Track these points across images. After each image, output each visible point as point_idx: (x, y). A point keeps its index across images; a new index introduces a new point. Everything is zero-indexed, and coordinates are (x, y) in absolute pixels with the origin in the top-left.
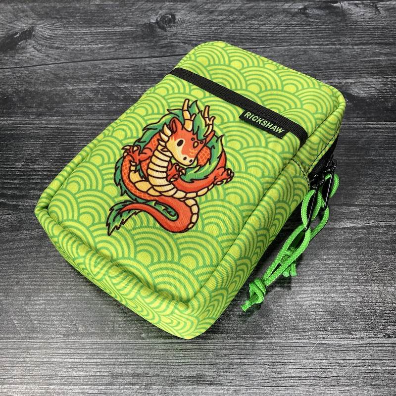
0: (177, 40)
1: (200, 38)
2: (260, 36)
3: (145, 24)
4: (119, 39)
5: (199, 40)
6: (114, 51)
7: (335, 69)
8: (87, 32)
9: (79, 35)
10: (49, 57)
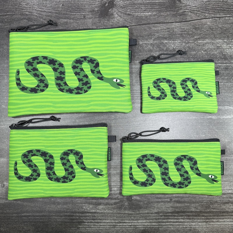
0: (187, 11)
1: (199, 9)
4: (158, 8)
6: (157, 18)
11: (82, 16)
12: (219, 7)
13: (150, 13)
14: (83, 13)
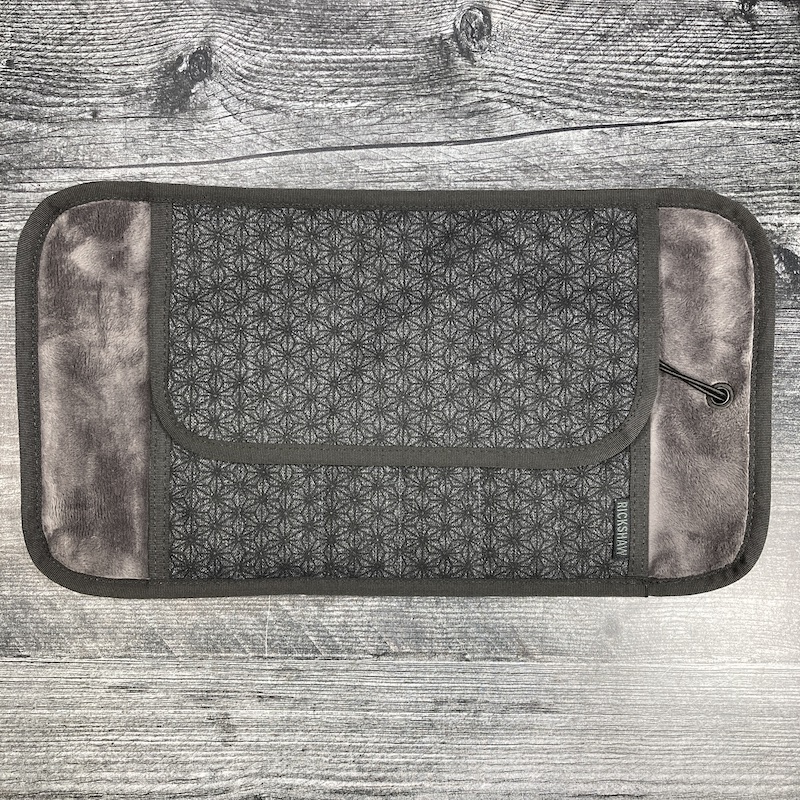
0: (497, 94)
1: (541, 90)
2: (654, 89)
3: (431, 39)
4: (383, 84)
5: (539, 94)
6: (379, 123)
7: (778, 188)
8: (320, 62)
9: (306, 70)
10: (258, 133)
11: (88, 109)
12: (621, 82)
13: (350, 104)
14: (91, 100)
